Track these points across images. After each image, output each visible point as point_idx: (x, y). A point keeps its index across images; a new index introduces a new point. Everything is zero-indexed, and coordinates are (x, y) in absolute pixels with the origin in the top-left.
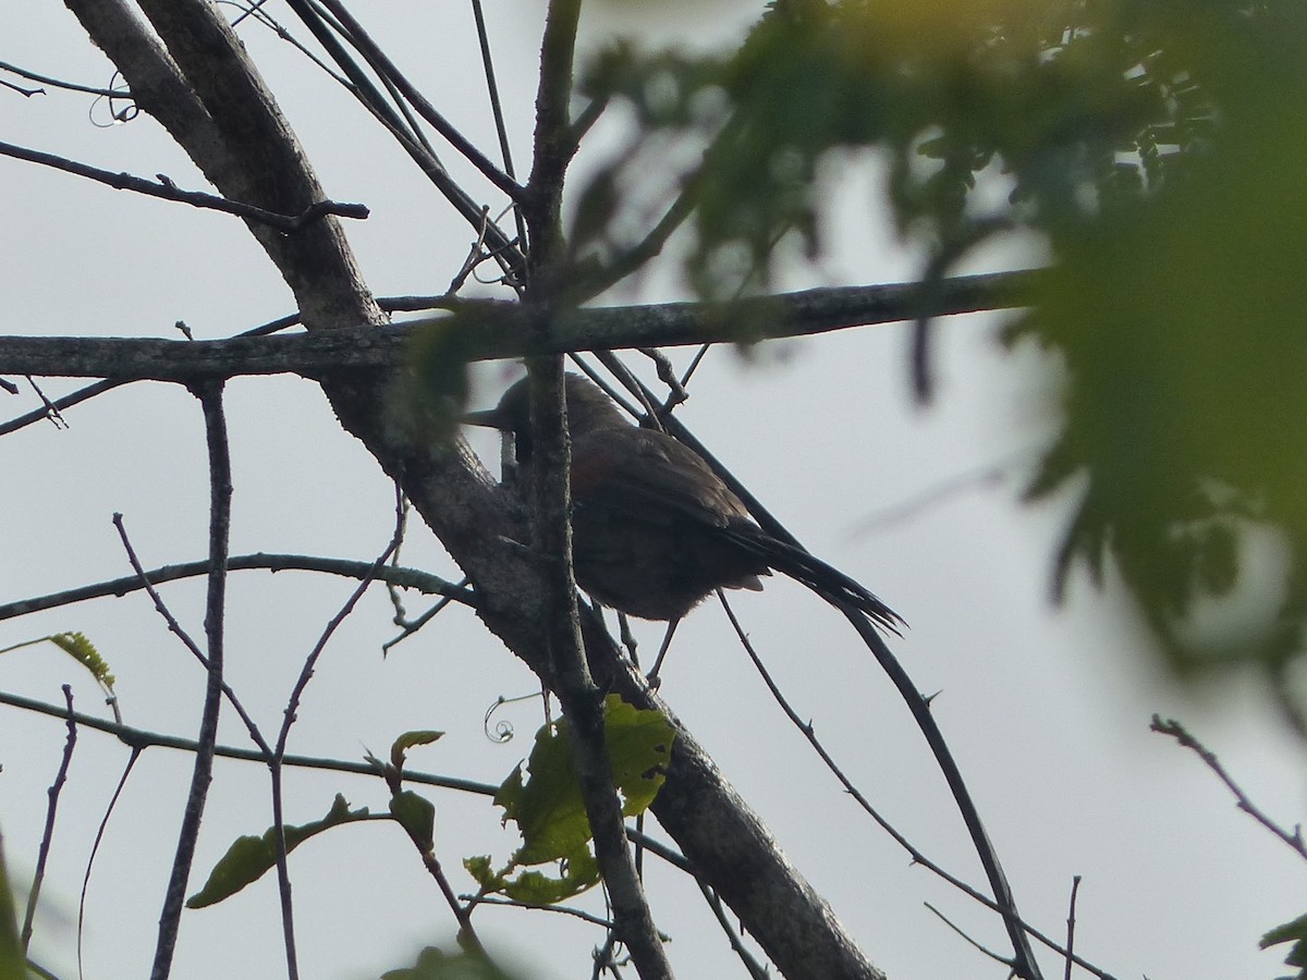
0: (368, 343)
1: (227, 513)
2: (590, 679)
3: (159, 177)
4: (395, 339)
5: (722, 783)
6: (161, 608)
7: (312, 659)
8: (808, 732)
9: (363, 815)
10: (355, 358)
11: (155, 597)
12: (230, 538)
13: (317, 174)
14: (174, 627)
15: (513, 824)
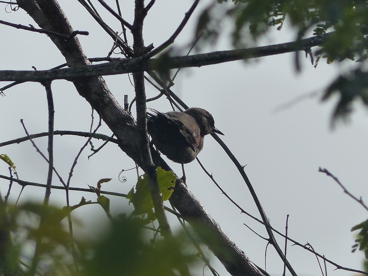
0: (91, 70)
1: (53, 118)
2: (153, 163)
3: (30, 25)
4: (99, 68)
5: (188, 191)
6: (34, 145)
7: (76, 159)
8: (211, 177)
9: (90, 202)
10: (88, 74)
11: (33, 142)
12: (54, 125)
13: (71, 24)
14: (38, 150)
15: (132, 204)
